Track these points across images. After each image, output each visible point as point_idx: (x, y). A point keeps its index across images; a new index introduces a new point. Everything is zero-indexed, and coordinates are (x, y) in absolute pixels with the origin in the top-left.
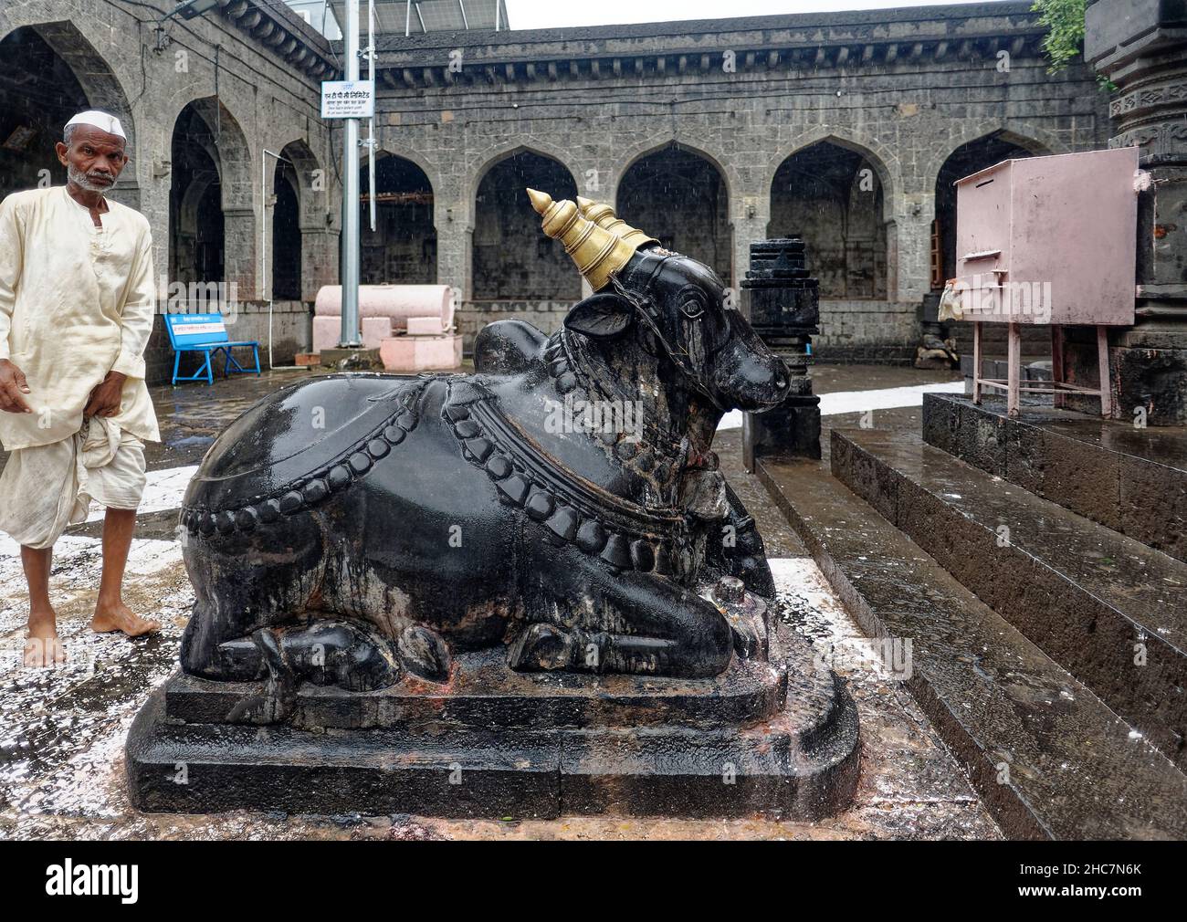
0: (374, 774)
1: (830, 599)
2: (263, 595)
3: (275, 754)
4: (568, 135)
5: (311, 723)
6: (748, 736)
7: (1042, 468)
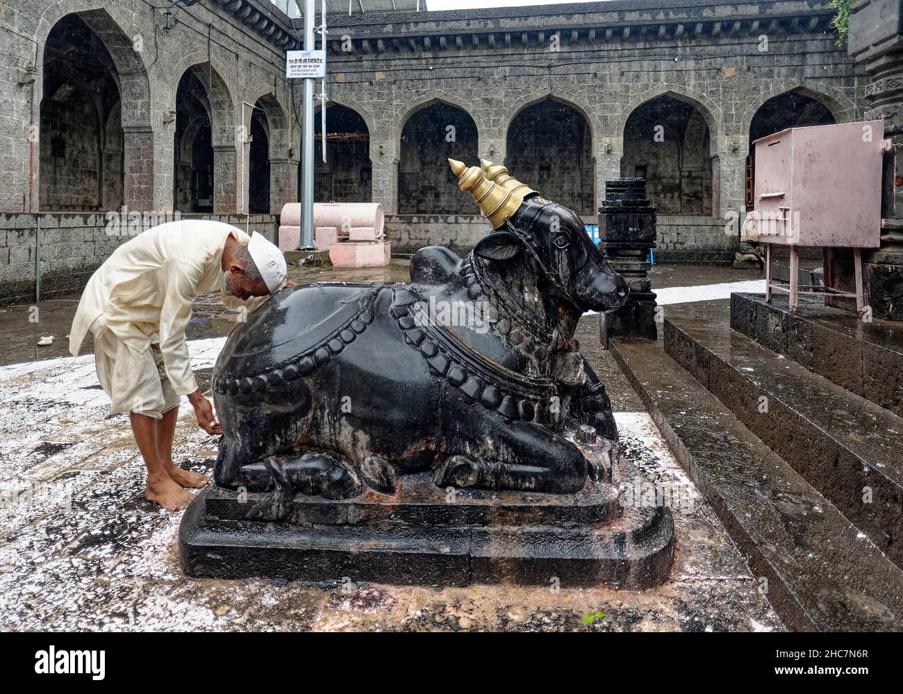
0: (346, 555)
1: (659, 442)
2: (271, 434)
3: (279, 540)
4: (470, 91)
5: (303, 520)
6: (597, 533)
7: (811, 350)
